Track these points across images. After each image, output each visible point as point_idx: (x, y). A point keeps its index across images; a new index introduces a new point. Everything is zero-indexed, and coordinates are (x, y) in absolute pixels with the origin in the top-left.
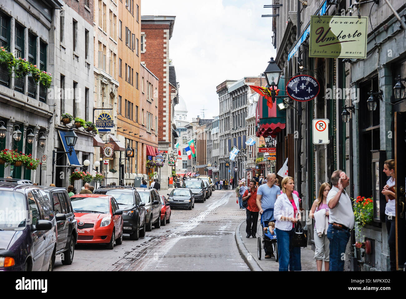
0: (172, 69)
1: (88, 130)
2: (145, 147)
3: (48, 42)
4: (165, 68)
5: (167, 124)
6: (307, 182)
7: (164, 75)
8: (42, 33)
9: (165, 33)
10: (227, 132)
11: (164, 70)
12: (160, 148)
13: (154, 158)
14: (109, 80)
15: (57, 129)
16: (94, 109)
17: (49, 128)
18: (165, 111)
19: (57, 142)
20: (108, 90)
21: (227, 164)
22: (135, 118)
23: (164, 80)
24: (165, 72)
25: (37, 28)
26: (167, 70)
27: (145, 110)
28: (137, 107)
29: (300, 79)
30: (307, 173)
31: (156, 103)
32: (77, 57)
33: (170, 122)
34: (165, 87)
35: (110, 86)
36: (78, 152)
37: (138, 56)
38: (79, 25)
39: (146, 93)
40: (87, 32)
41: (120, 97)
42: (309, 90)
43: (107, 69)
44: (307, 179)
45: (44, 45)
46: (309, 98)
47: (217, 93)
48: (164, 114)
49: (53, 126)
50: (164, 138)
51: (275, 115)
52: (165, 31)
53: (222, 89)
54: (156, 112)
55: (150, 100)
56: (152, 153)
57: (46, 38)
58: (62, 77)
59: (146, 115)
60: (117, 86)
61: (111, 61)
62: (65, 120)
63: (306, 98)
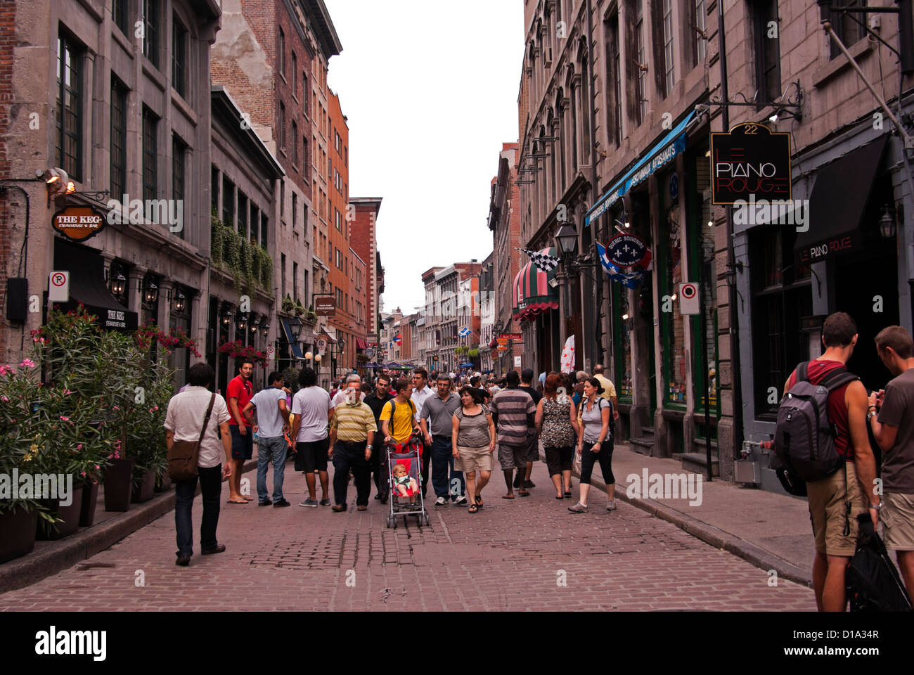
0: (378, 254)
1: (309, 319)
2: (355, 340)
3: (268, 216)
4: (372, 253)
5: (374, 314)
6: (612, 369)
7: (371, 261)
8: (263, 207)
9: (372, 216)
10: (435, 323)
11: (371, 256)
12: (370, 340)
13: (364, 351)
14: (320, 264)
15: (280, 317)
16: (314, 295)
17: (270, 314)
18: (372, 301)
19: (279, 331)
20: (319, 275)
21: (436, 358)
22: (344, 308)
23: (371, 266)
24: (372, 258)
25: (258, 200)
26: (374, 256)
27: (354, 299)
28: (347, 295)
29: (623, 239)
30: (612, 358)
31: (364, 291)
32: (297, 235)
33: (378, 311)
34: (372, 274)
35: (320, 271)
36: (300, 342)
37: (346, 239)
38: (298, 199)
39: (354, 280)
40: (306, 207)
41: (331, 284)
42: (634, 253)
43: (318, 253)
44: (612, 365)
45: (265, 219)
46: (633, 262)
47: (423, 280)
48: (372, 303)
49: (275, 312)
50: (372, 330)
51: (545, 293)
52: (371, 213)
53: (428, 278)
54: (364, 301)
55: (358, 288)
56: (362, 346)
57: (266, 212)
58: (283, 257)
59: (355, 304)
60: (327, 272)
61: (321, 243)
62: (287, 306)
63: (630, 263)
